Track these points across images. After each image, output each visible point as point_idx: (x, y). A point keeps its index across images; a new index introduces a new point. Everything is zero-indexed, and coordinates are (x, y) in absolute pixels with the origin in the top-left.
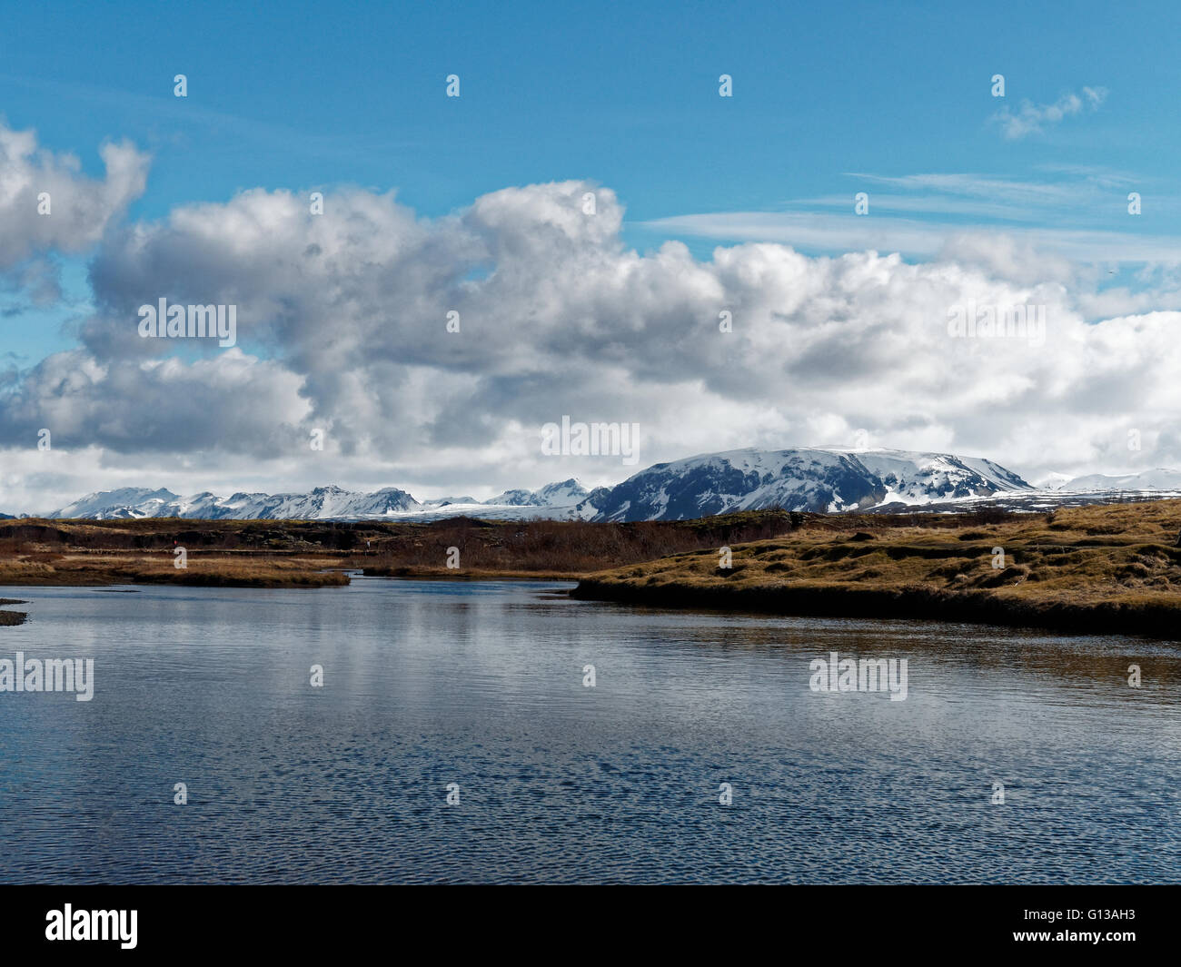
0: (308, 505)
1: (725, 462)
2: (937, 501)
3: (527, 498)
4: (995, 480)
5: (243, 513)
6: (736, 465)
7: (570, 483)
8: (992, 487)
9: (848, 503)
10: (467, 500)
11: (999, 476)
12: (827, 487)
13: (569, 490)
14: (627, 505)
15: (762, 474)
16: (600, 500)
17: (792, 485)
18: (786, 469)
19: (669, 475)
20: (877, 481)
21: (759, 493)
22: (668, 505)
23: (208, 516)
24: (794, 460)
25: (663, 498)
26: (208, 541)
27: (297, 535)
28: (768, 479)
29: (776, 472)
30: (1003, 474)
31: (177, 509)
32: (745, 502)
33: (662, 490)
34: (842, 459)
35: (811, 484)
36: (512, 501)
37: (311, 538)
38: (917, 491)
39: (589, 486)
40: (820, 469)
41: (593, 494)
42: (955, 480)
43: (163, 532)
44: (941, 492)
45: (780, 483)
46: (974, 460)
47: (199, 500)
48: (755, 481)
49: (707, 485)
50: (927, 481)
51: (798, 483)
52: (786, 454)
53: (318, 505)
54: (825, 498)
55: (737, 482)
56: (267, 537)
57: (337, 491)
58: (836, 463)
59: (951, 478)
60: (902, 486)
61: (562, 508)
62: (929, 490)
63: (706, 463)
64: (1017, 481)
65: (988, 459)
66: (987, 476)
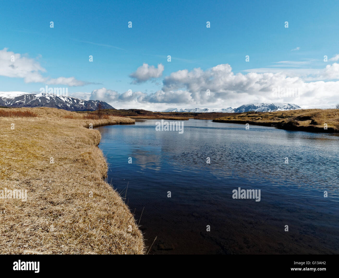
0: (195, 110)
1: (253, 105)
2: (286, 110)
3: (224, 110)
4: (296, 107)
5: (187, 111)
6: (255, 105)
7: (230, 108)
8: (295, 108)
9: (272, 110)
10: (216, 110)
11: (296, 106)
12: (268, 108)
13: (230, 109)
14: (239, 111)
15: (259, 106)
16: (235, 110)
17: (263, 108)
18: (262, 106)
19: (245, 106)
20: (276, 107)
21: (258, 109)
22: (245, 111)
23: (182, 112)
24: (264, 104)
25: (244, 110)
26: (179, 115)
27: (190, 114)
28: (260, 107)
29: (261, 106)
30: (297, 106)
31: (178, 111)
32: (256, 110)
33: (244, 109)
34: (271, 104)
35: (266, 108)
36: (222, 110)
37: (192, 115)
38: (283, 109)
39: (233, 108)
40: (268, 106)
41: (234, 109)
42: (289, 107)
43: (174, 114)
44: (286, 109)
45: (261, 108)
46: (292, 104)
47: (181, 110)
48: (258, 107)
49: (250, 108)
50: (284, 107)
51: (264, 108)
52: (262, 103)
53: (196, 110)
54: (268, 110)
55: (255, 108)
56: (186, 114)
57: (199, 109)
58: (270, 105)
59: (288, 107)
60: (280, 108)
61: (230, 111)
62: (285, 109)
63: (250, 105)
64: (299, 107)
65: (295, 104)
66: (294, 106)
